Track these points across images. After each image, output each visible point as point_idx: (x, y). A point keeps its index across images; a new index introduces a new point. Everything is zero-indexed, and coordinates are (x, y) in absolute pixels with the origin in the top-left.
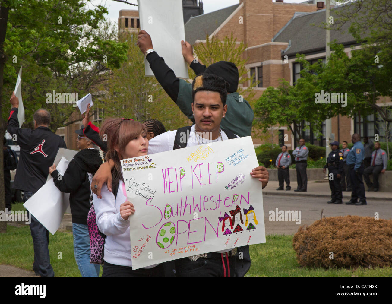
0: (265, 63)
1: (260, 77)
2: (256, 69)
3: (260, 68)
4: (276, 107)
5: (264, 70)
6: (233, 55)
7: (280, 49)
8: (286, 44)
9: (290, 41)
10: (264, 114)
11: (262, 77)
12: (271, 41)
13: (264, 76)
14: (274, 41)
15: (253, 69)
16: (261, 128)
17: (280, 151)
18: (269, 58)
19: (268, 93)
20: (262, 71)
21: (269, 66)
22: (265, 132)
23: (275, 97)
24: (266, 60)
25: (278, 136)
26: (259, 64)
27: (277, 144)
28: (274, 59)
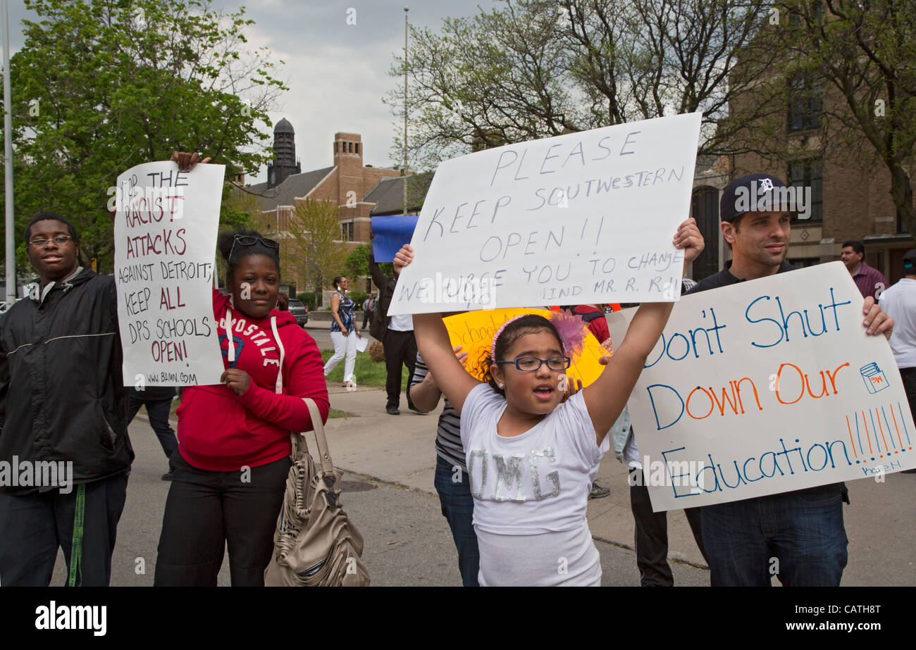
0: (356, 219)
1: (351, 232)
2: (348, 225)
3: (351, 224)
4: (364, 261)
5: (355, 226)
6: (329, 215)
7: (369, 208)
8: (374, 204)
9: (378, 202)
10: (354, 267)
11: (353, 232)
12: (361, 201)
13: (355, 231)
14: (364, 201)
15: (345, 225)
16: (351, 278)
17: (368, 297)
18: (359, 216)
19: (358, 250)
20: (353, 227)
21: (359, 222)
22: (355, 281)
23: (364, 253)
24: (357, 217)
25: (365, 284)
26: (350, 221)
27: (365, 291)
28: (364, 216)
